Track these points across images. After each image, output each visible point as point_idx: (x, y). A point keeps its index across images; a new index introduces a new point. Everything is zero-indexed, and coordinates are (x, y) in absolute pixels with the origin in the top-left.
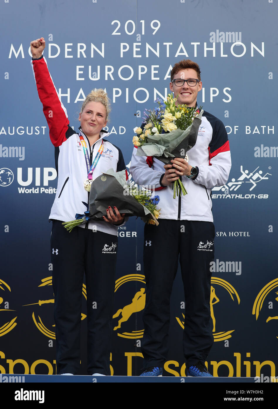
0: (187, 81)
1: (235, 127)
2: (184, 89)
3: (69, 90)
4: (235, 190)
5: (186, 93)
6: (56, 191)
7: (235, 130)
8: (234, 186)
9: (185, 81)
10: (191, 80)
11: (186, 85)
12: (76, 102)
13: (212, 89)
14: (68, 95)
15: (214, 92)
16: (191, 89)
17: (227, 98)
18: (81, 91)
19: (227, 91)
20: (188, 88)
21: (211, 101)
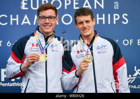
0: (48, 18)
1: (131, 40)
2: (46, 23)
3: (17, 16)
4: (131, 82)
5: (47, 26)
6: (9, 85)
7: (131, 42)
9: (47, 18)
10: (51, 17)
11: (47, 21)
12: (22, 24)
13: (115, 15)
14: (17, 19)
15: (117, 17)
16: (51, 23)
17: (125, 21)
18: (26, 17)
19: (125, 16)
20: (49, 22)
21: (115, 23)
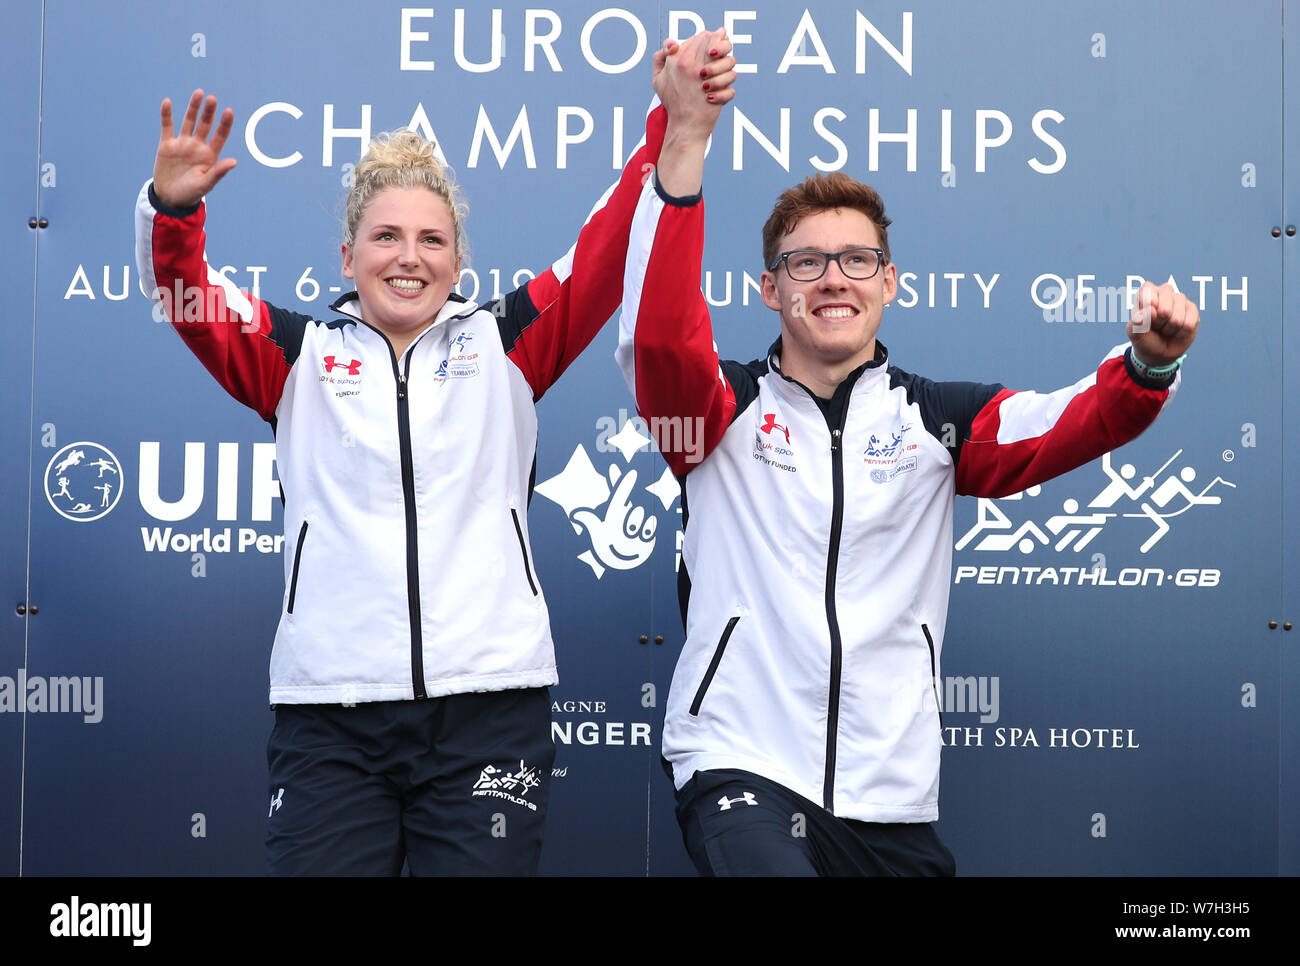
0: (837, 257)
2: (826, 291)
3: (366, 111)
4: (1078, 548)
5: (836, 307)
8: (1073, 534)
10: (858, 253)
13: (982, 116)
14: (364, 133)
15: (993, 129)
16: (856, 293)
17: (1048, 157)
18: (420, 117)
19: (1048, 124)
21: (980, 166)
